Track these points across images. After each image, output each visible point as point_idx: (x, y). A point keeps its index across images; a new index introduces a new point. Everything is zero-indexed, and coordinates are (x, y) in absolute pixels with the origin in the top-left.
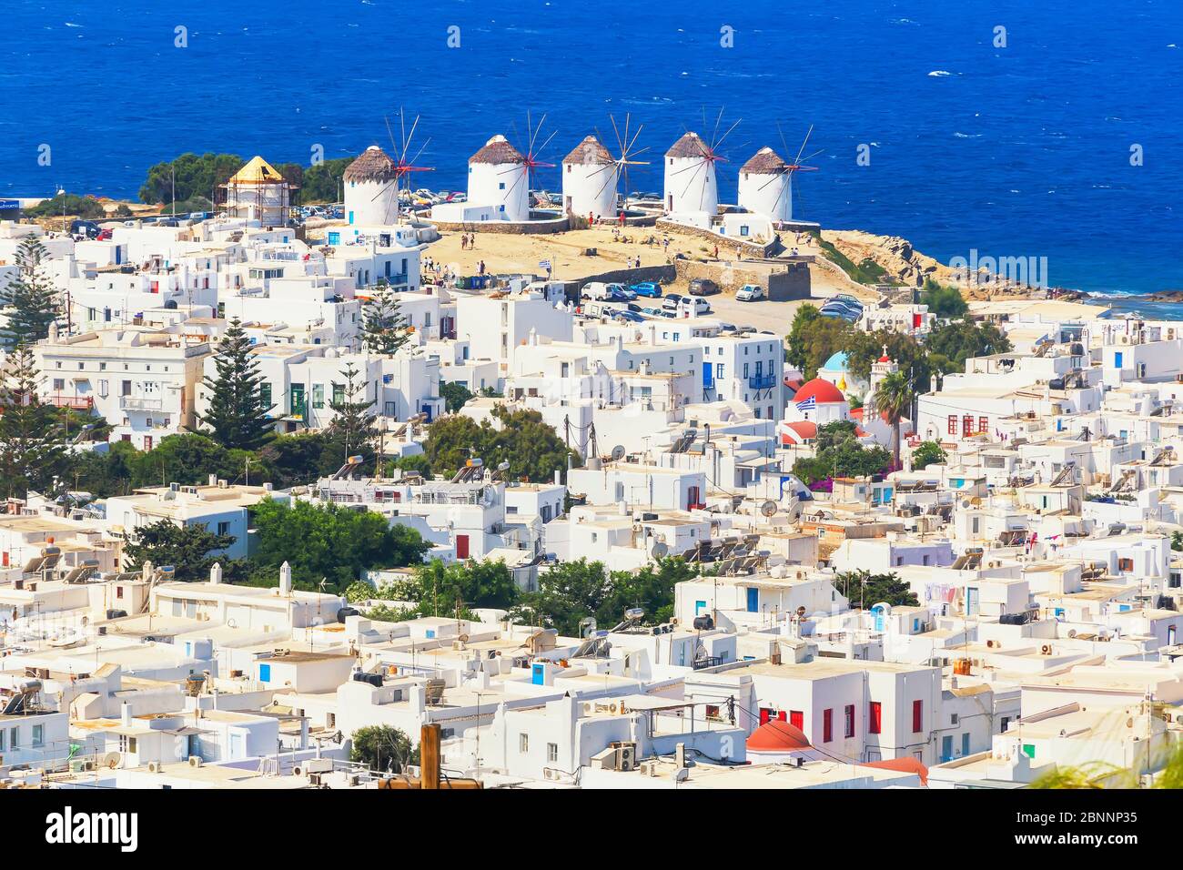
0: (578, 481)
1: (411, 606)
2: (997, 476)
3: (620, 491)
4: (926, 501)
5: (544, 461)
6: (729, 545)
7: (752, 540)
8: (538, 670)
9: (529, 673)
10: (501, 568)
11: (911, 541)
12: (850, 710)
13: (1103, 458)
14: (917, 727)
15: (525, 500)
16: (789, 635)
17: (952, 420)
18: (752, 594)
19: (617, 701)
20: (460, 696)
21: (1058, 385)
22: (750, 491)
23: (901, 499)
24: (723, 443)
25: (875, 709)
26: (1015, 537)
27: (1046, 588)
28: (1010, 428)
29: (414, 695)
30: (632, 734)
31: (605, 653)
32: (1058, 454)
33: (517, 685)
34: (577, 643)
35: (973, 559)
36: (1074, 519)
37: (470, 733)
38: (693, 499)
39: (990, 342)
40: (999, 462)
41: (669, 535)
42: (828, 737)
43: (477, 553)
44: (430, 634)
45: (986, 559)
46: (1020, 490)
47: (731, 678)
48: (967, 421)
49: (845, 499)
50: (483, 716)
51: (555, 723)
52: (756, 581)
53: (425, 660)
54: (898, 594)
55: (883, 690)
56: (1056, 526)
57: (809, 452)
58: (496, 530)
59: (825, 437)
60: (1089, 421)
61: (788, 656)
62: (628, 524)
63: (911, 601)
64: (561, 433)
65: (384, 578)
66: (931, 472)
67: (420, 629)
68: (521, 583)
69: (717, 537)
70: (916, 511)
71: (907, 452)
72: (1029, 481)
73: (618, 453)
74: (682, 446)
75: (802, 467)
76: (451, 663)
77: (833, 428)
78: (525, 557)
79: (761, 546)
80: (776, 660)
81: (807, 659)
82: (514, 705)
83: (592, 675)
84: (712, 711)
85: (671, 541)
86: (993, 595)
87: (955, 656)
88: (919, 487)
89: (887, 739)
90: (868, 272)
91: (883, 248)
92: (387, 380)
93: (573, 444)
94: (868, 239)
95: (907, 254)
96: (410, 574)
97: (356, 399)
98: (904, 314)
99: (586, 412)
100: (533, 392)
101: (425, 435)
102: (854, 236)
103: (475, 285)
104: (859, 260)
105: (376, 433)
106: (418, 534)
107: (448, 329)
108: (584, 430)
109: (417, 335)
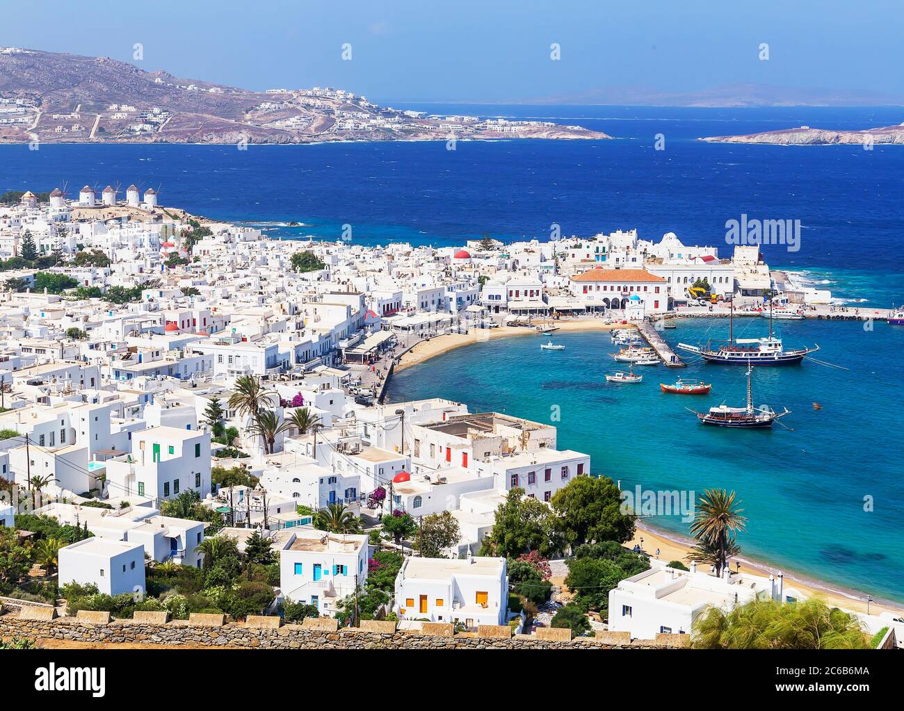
0: (113, 267)
1: (75, 298)
2: (214, 264)
3: (123, 269)
4: (199, 270)
5: (104, 262)
6: (153, 281)
7: (159, 280)
8: (111, 313)
9: (109, 313)
10: (97, 288)
11: (197, 279)
12: (188, 321)
13: (239, 259)
14: (205, 325)
15: (101, 271)
16: (172, 303)
17: (201, 251)
18: (161, 293)
19: (133, 320)
20: (92, 319)
21: (226, 242)
22: (154, 268)
23: (193, 269)
24: (147, 257)
25: (194, 320)
26: (222, 278)
27: (232, 290)
28: (215, 252)
29: (81, 319)
30: (137, 328)
31: (127, 308)
32: (228, 258)
33: (106, 316)
34: (120, 306)
35: (213, 284)
36: (234, 274)
37: (96, 329)
38: (141, 271)
39: (207, 232)
40: (215, 260)
41: (138, 279)
42: (183, 328)
43: (90, 284)
44: (82, 304)
45: (216, 284)
46: (220, 267)
47: (159, 313)
48: (204, 251)
49: (179, 270)
50: (99, 324)
51: (118, 326)
52: (161, 289)
53: (82, 311)
54: (196, 292)
55: (196, 316)
56: (231, 275)
57: (167, 259)
58: (95, 279)
59: (171, 255)
60: (234, 251)
61: (172, 308)
62: (128, 276)
63: (199, 294)
64: (107, 255)
65: (68, 291)
66: (198, 263)
67: (80, 302)
68: (102, 292)
69: (150, 279)
70: (197, 272)
71: (192, 259)
72: (222, 265)
73: (121, 260)
74: (137, 258)
75: (166, 263)
76: (89, 311)
77: (173, 253)
78: (102, 285)
79: (161, 282)
80: (169, 309)
81: (177, 308)
82: (106, 321)
83: (124, 314)
84: (154, 321)
85: (138, 281)
86: (219, 292)
87: (212, 307)
88: (196, 267)
89: (198, 327)
90: (175, 217)
91: (178, 212)
92: (64, 243)
93: (111, 258)
94: (175, 209)
95: (184, 213)
96: (75, 290)
97: (58, 248)
98: (186, 227)
99: (113, 250)
100: (100, 246)
101: (74, 257)
102: (171, 209)
103: (82, 221)
104: (173, 215)
105: (62, 256)
106: (76, 280)
107: (78, 231)
108: (113, 255)
109: (70, 233)
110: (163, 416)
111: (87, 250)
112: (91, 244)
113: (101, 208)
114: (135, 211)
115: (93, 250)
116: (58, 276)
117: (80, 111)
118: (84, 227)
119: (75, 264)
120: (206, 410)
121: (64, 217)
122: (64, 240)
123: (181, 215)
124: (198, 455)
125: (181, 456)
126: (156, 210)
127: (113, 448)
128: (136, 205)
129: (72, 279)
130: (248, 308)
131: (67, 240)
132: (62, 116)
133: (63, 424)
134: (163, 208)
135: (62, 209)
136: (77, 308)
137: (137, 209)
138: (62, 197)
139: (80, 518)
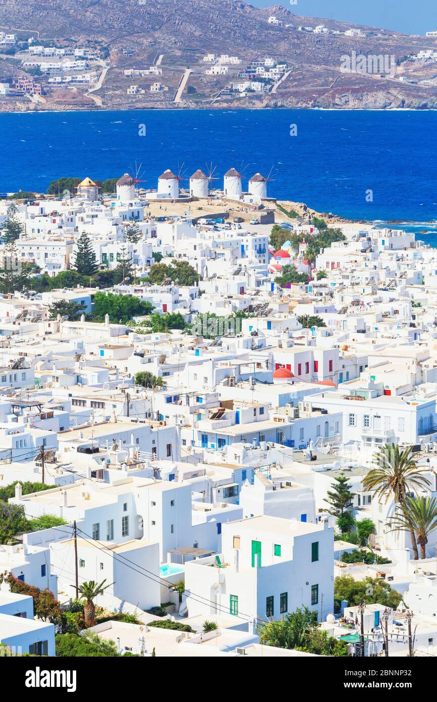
0: (202, 285)
1: (150, 329)
2: (347, 282)
3: (217, 288)
4: (324, 291)
5: (190, 279)
6: (259, 307)
7: (267, 305)
8: (197, 351)
9: (194, 352)
10: (179, 315)
11: (321, 305)
12: (307, 364)
13: (382, 275)
14: (331, 370)
15: (185, 292)
16: (285, 338)
17: (328, 263)
18: (269, 323)
19: (228, 362)
20: (171, 360)
21: (364, 251)
22: (261, 288)
23: (315, 290)
24: (251, 272)
25: (316, 363)
26: (356, 303)
27: (370, 321)
28: (349, 266)
29: (156, 360)
30: (234, 373)
31: (220, 345)
32: (367, 274)
33: (190, 356)
34: (211, 341)
35: (344, 311)
36: (375, 296)
37: (176, 373)
38: (242, 291)
39: (338, 236)
40: (347, 277)
41: (237, 303)
42: (300, 374)
43: (170, 310)
44: (157, 338)
45: (348, 311)
46: (355, 287)
47: (265, 353)
48: (333, 264)
49: (296, 290)
50: (180, 367)
51: (206, 370)
52: (270, 318)
53: (158, 348)
54: (320, 323)
55: (319, 357)
56: (370, 299)
57: (280, 275)
58: (176, 302)
59: (286, 269)
60: (376, 263)
61: (285, 345)
62: (222, 299)
63: (323, 325)
64: (195, 269)
65: (138, 319)
66: (323, 281)
67: (154, 336)
68: (186, 320)
69: (254, 304)
70: (321, 294)
71: (314, 275)
72: (357, 284)
73: (214, 276)
74: (237, 273)
75: (278, 280)
76: (167, 349)
77: (288, 266)
78: (187, 311)
79: (269, 307)
80: (280, 346)
81: (291, 346)
82: (191, 363)
83: (216, 353)
84: (259, 364)
85: (238, 306)
86: (352, 323)
87: (342, 345)
88: (321, 286)
89: (320, 374)
90: (293, 214)
91: (297, 207)
92: (135, 251)
93: (199, 272)
94: (292, 203)
95: (305, 209)
96: (148, 318)
97: (126, 258)
98: (307, 228)
99: (203, 262)
100: (185, 255)
101: (149, 270)
102: (287, 203)
103: (161, 220)
104: (289, 211)
105: (132, 270)
106: (150, 304)
107: (154, 235)
108: (203, 268)
109: (144, 238)
110: (268, 501)
111: (166, 261)
112: (173, 252)
113: (187, 201)
114: (234, 206)
115: (174, 262)
116: (125, 298)
117: (162, 63)
118: (163, 229)
119: (150, 281)
120: (329, 493)
121: (135, 214)
122: (135, 246)
123: (301, 212)
124: (315, 557)
125: (292, 559)
126: (266, 204)
127: (196, 546)
128: (237, 197)
129: (144, 303)
130: (394, 346)
131: (139, 246)
132: (137, 72)
133: (125, 509)
134: (275, 201)
135: (133, 202)
136: (150, 344)
137: (239, 203)
138: (133, 186)
139: (146, 643)
